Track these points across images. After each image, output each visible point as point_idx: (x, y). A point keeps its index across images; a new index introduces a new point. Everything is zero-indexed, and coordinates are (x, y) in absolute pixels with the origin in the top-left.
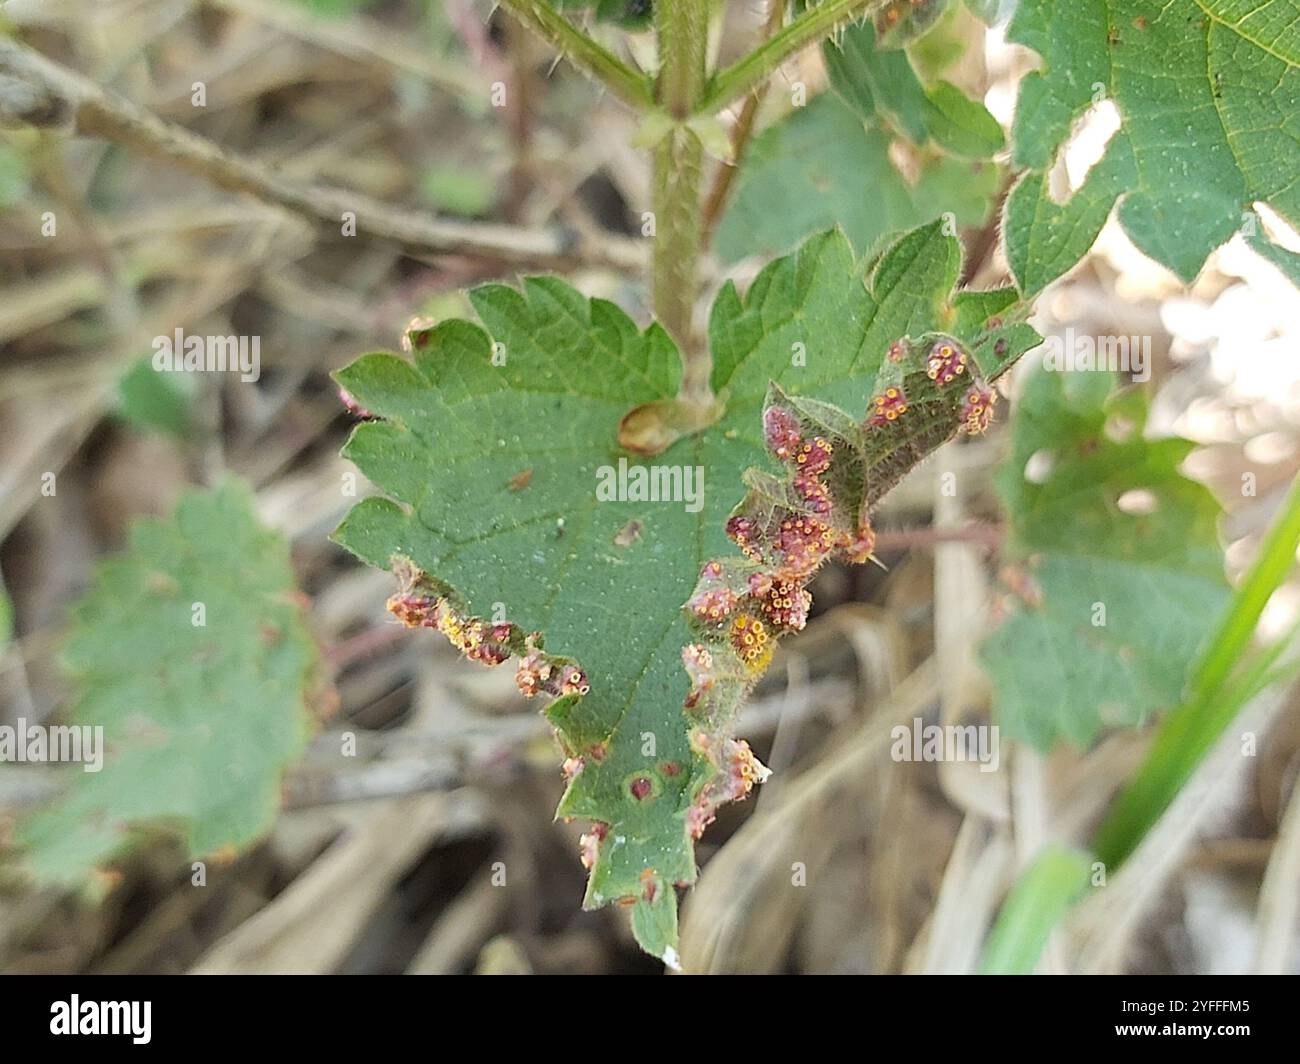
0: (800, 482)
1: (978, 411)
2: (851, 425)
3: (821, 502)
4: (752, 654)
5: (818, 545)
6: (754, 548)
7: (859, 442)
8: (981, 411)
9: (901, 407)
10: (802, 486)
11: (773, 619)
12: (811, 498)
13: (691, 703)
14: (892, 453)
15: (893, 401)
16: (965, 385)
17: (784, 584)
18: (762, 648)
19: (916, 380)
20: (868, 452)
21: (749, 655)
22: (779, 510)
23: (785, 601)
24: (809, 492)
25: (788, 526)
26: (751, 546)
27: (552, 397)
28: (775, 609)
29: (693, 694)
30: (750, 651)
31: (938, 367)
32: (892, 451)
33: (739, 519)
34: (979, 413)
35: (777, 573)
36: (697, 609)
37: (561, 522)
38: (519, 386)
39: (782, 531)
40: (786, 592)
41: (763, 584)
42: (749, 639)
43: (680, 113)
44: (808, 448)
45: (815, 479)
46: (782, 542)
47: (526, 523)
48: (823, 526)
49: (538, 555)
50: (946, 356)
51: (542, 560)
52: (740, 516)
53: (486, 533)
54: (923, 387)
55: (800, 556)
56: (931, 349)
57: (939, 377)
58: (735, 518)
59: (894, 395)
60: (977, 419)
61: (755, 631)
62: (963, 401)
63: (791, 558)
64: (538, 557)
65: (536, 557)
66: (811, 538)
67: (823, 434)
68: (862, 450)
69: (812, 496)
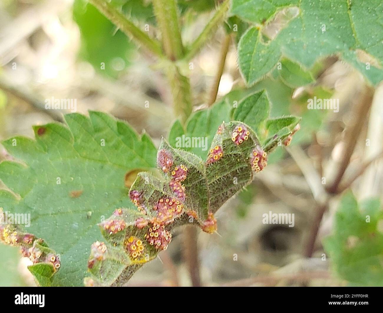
0: (171, 183)
1: (257, 159)
2: (200, 162)
3: (179, 193)
4: (135, 255)
5: (174, 210)
6: (143, 208)
7: (203, 170)
8: (258, 160)
9: (220, 154)
10: (173, 186)
11: (150, 242)
12: (175, 191)
13: (91, 266)
14: (220, 178)
15: (217, 151)
16: (252, 148)
17: (155, 225)
18: (140, 253)
19: (228, 143)
20: (208, 176)
21: (133, 255)
22: (156, 192)
23: (155, 233)
24: (175, 188)
25: (162, 201)
26: (141, 207)
27: (100, 164)
28: (150, 237)
29: (91, 261)
30: (134, 253)
31: (236, 135)
32: (220, 177)
33: (134, 191)
34: (258, 161)
35: (152, 220)
36: (105, 226)
37: (90, 213)
38: (85, 157)
39: (159, 202)
40: (156, 229)
41: (142, 222)
42: (134, 247)
43: (173, 59)
44: (177, 169)
45: (180, 183)
46: (158, 208)
47: (75, 212)
48: (177, 202)
49: (76, 224)
50: (240, 131)
51: (77, 226)
52: (135, 190)
53: (54, 212)
54: (232, 146)
55: (165, 215)
56: (234, 128)
57: (236, 140)
58: (132, 191)
59: (217, 149)
60: (257, 164)
61: (138, 245)
62: (251, 156)
63: (160, 214)
64: (75, 225)
65: (74, 225)
66: (171, 207)
67: (185, 164)
68: (204, 173)
69: (176, 190)
